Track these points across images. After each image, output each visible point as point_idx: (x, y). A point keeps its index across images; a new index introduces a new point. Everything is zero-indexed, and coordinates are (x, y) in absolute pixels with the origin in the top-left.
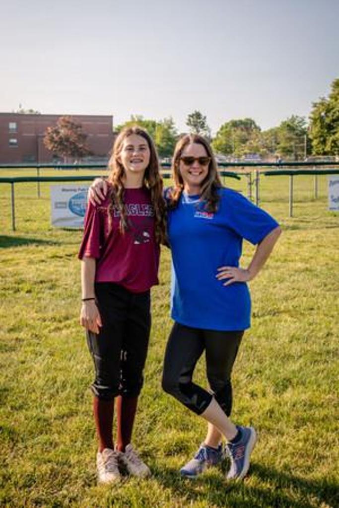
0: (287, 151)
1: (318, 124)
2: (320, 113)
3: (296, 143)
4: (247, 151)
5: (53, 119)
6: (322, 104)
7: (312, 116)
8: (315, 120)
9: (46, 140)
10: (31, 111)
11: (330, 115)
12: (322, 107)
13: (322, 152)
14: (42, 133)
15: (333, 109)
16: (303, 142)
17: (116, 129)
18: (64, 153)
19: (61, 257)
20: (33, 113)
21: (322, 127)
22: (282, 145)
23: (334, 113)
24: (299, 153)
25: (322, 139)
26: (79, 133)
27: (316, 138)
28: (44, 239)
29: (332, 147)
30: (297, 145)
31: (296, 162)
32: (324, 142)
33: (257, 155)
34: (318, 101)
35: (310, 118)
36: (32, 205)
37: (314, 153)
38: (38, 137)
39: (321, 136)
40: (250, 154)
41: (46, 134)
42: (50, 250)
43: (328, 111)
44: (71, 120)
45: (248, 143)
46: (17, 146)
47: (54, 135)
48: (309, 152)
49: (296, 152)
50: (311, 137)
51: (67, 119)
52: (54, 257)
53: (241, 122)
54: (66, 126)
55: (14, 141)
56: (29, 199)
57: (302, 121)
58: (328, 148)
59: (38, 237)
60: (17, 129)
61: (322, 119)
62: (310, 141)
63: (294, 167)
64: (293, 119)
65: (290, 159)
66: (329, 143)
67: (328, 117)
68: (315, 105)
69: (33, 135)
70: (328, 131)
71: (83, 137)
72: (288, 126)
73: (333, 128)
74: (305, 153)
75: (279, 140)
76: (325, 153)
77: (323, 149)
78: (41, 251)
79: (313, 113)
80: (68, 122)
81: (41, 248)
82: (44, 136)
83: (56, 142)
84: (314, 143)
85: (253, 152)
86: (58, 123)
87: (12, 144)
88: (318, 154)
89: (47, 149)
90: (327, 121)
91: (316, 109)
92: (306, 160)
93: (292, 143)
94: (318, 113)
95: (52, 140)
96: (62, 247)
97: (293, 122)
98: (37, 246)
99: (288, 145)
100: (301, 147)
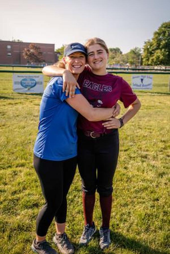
0: (132, 63)
1: (146, 51)
2: (147, 47)
3: (136, 60)
4: (114, 63)
5: (27, 45)
6: (149, 42)
7: (144, 47)
8: (145, 50)
9: (24, 54)
10: (18, 40)
11: (152, 47)
12: (149, 44)
13: (147, 64)
14: (22, 50)
15: (153, 45)
16: (139, 59)
17: (57, 50)
18: (32, 60)
19: (12, 104)
20: (20, 41)
21: (148, 53)
22: (130, 60)
23: (154, 46)
24: (137, 64)
25: (147, 58)
26: (39, 51)
27: (145, 58)
28: (9, 97)
29: (151, 62)
30: (137, 61)
31: (136, 68)
32: (148, 60)
33: (119, 65)
34: (147, 41)
35: (143, 49)
36: (9, 83)
37: (143, 64)
38: (20, 52)
39: (147, 57)
40: (116, 64)
41: (23, 51)
42: (9, 101)
43: (151, 45)
44: (35, 46)
45: (115, 59)
46: (11, 57)
47: (28, 52)
48: (141, 64)
49: (136, 64)
50: (143, 57)
51: (33, 45)
52: (10, 104)
53: (114, 49)
54: (33, 48)
55: (10, 54)
56: (9, 80)
57: (140, 50)
58: (150, 63)
59: (6, 96)
60: (11, 49)
61: (148, 49)
62: (142, 59)
63: (134, 70)
64: (136, 49)
65: (133, 67)
66: (150, 60)
67: (151, 48)
68: (145, 43)
69: (18, 51)
70: (150, 55)
71: (41, 53)
72: (134, 52)
73: (153, 53)
74: (140, 64)
75: (129, 58)
76: (148, 65)
77: (148, 63)
78: (5, 101)
79: (144, 46)
80: (34, 46)
81: (6, 100)
82: (23, 52)
83: (28, 55)
84: (144, 60)
85: (116, 63)
86: (29, 46)
87: (9, 55)
88: (145, 65)
89: (24, 58)
90: (150, 50)
91: (145, 44)
92: (140, 68)
93: (135, 60)
94: (146, 47)
95: (26, 54)
96: (14, 100)
97: (135, 50)
98: (4, 99)
99: (132, 61)
100: (138, 61)
